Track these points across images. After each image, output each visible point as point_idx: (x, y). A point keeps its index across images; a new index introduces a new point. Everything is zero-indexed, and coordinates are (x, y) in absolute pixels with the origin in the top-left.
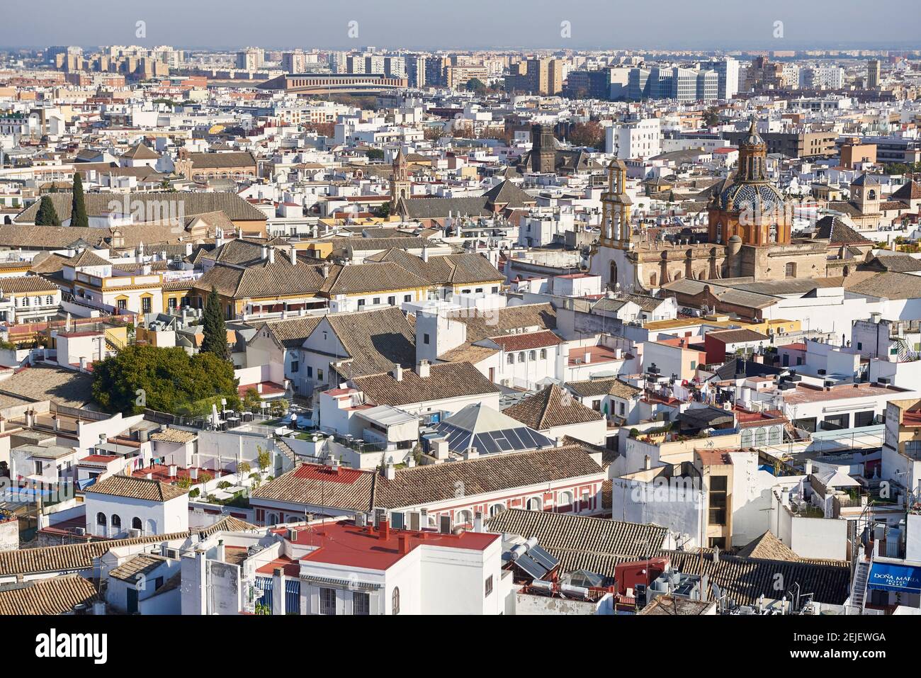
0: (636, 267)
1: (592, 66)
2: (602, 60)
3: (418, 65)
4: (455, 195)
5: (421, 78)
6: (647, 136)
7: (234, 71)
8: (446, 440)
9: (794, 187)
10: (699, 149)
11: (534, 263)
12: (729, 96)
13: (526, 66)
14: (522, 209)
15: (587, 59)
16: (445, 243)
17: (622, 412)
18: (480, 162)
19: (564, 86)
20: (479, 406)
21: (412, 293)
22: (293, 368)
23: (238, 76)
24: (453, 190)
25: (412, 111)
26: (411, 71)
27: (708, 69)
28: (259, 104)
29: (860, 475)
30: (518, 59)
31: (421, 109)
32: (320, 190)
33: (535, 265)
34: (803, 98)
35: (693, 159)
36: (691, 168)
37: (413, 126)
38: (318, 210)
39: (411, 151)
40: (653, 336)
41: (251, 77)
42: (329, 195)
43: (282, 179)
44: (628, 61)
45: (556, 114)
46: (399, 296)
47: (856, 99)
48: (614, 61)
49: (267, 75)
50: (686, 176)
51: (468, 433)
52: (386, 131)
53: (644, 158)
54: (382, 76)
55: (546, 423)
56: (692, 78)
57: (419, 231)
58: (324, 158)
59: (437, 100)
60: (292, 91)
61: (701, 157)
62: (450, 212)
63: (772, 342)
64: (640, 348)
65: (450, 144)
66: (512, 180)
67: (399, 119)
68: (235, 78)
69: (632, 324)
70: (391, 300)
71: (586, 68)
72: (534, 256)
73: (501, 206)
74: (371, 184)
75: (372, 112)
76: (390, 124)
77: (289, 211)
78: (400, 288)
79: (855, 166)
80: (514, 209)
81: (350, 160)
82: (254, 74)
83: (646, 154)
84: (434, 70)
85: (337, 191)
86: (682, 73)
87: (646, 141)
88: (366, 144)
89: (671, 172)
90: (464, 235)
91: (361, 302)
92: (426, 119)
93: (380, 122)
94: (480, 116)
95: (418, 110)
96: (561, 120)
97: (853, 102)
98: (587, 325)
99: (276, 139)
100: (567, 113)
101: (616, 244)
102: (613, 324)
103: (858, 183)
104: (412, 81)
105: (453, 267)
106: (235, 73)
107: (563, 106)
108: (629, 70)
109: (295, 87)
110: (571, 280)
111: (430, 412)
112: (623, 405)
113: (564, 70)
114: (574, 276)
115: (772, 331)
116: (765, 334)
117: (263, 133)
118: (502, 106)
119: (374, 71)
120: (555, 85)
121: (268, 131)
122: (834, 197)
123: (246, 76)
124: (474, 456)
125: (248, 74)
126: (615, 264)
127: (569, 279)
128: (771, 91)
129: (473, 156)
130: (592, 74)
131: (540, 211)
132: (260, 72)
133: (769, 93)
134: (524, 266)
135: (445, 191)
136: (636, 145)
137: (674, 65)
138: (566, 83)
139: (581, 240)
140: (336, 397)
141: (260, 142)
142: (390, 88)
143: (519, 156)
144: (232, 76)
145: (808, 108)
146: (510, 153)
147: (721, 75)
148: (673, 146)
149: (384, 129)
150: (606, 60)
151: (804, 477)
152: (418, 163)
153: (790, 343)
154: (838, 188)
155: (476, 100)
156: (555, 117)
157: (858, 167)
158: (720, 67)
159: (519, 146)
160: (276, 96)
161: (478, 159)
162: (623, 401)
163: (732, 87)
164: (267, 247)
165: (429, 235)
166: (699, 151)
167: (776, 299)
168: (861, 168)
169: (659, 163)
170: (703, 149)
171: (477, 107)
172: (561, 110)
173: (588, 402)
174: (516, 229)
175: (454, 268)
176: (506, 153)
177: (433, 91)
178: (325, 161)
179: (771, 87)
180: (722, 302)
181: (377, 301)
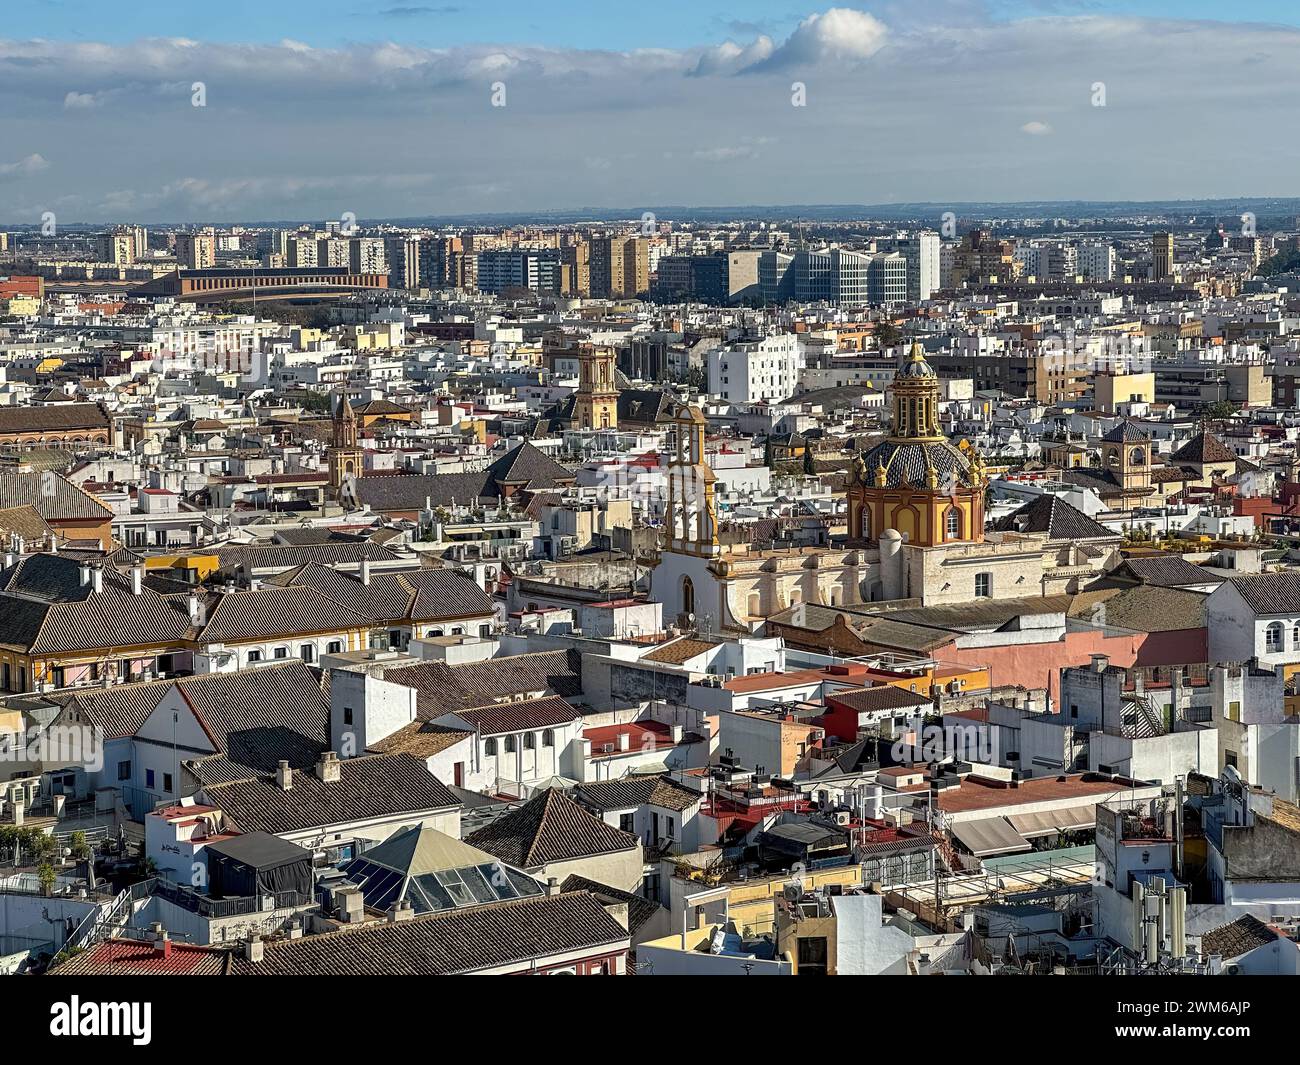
0: (724, 587)
1: (699, 248)
2: (718, 238)
3: (406, 250)
4: (442, 470)
5: (412, 273)
6: (776, 365)
7: (92, 265)
8: (361, 890)
9: (1015, 446)
10: (864, 385)
11: (557, 583)
12: (925, 296)
13: (587, 250)
14: (550, 491)
15: (695, 236)
16: (412, 551)
17: (671, 832)
18: (492, 412)
19: (652, 282)
20: (418, 829)
21: (343, 637)
22: (121, 771)
23: (99, 275)
24: (438, 461)
25: (386, 329)
26: (396, 260)
27: (889, 251)
28: (127, 321)
29: (1056, 931)
30: (579, 237)
31: (402, 325)
32: (215, 466)
33: (559, 586)
34: (1042, 297)
35: (854, 401)
36: (849, 417)
37: (387, 354)
38: (206, 499)
39: (377, 396)
40: (740, 703)
41: (122, 276)
42: (229, 473)
43: (153, 448)
44: (762, 240)
45: (628, 328)
46: (321, 644)
47: (1131, 298)
48: (737, 240)
49: (151, 272)
50: (840, 431)
51: (398, 878)
52: (338, 363)
53: (771, 402)
54: (343, 271)
55: (537, 854)
56: (863, 266)
57: (370, 532)
58: (227, 412)
59: (431, 308)
60: (189, 300)
61: (866, 398)
62: (428, 499)
63: (936, 707)
64: (713, 724)
65: (446, 384)
66: (535, 443)
67: (363, 342)
68: (95, 279)
69: (706, 683)
70: (307, 651)
71: (690, 251)
72: (559, 571)
73: (515, 486)
74: (302, 454)
75: (317, 331)
76: (345, 352)
77: (155, 502)
78: (321, 631)
79: (1119, 409)
80: (537, 491)
81: (274, 413)
82: (127, 271)
83: (776, 395)
84: (433, 260)
85: (243, 467)
86: (847, 257)
87: (776, 372)
88: (304, 386)
89: (814, 425)
90: (446, 538)
91: (254, 656)
92: (412, 342)
93: (330, 348)
94: (502, 335)
95: (397, 328)
96: (636, 339)
97: (1125, 302)
98: (631, 686)
99: (151, 380)
100: (646, 327)
101: (691, 548)
102: (675, 685)
103: (1114, 437)
104: (396, 279)
105: (412, 592)
106: (95, 269)
107: (642, 315)
108: (759, 254)
109: (196, 291)
110: (612, 609)
111: (338, 842)
112: (671, 821)
113: (653, 256)
114: (617, 603)
115: (939, 688)
116: (927, 695)
117: (129, 371)
118: (541, 318)
119: (332, 263)
120: (638, 280)
121: (137, 368)
122: (1077, 461)
123: (114, 274)
124: (405, 915)
125: (117, 271)
126: (690, 582)
127: (607, 608)
128: (992, 287)
129: (483, 402)
130: (696, 262)
131: (581, 495)
132: (138, 267)
133: (989, 290)
134: (539, 587)
135: (426, 463)
136: (758, 380)
137: (834, 246)
138: (656, 277)
139: (639, 542)
140: (173, 821)
141: (124, 385)
142: (356, 290)
143: (558, 401)
144: (90, 274)
145: (1050, 312)
146: (547, 396)
147: (912, 261)
148: (821, 379)
149: (334, 360)
150: (725, 238)
151: (961, 935)
152: (388, 416)
153: (968, 708)
154: (1084, 447)
155: (497, 308)
156: (626, 334)
157: (1124, 410)
158: (910, 249)
159: (562, 384)
160: (159, 308)
161: (491, 408)
162: (672, 814)
163: (930, 281)
164: (90, 565)
165: (386, 538)
166: (863, 388)
167: (953, 635)
168: (1129, 412)
169: (795, 409)
170: (869, 385)
171: (497, 319)
172: (637, 322)
173: (613, 819)
174: (536, 525)
175: (413, 595)
176: (539, 396)
177: (425, 294)
178: (229, 416)
179: (994, 279)
180: (866, 642)
181: (280, 653)
